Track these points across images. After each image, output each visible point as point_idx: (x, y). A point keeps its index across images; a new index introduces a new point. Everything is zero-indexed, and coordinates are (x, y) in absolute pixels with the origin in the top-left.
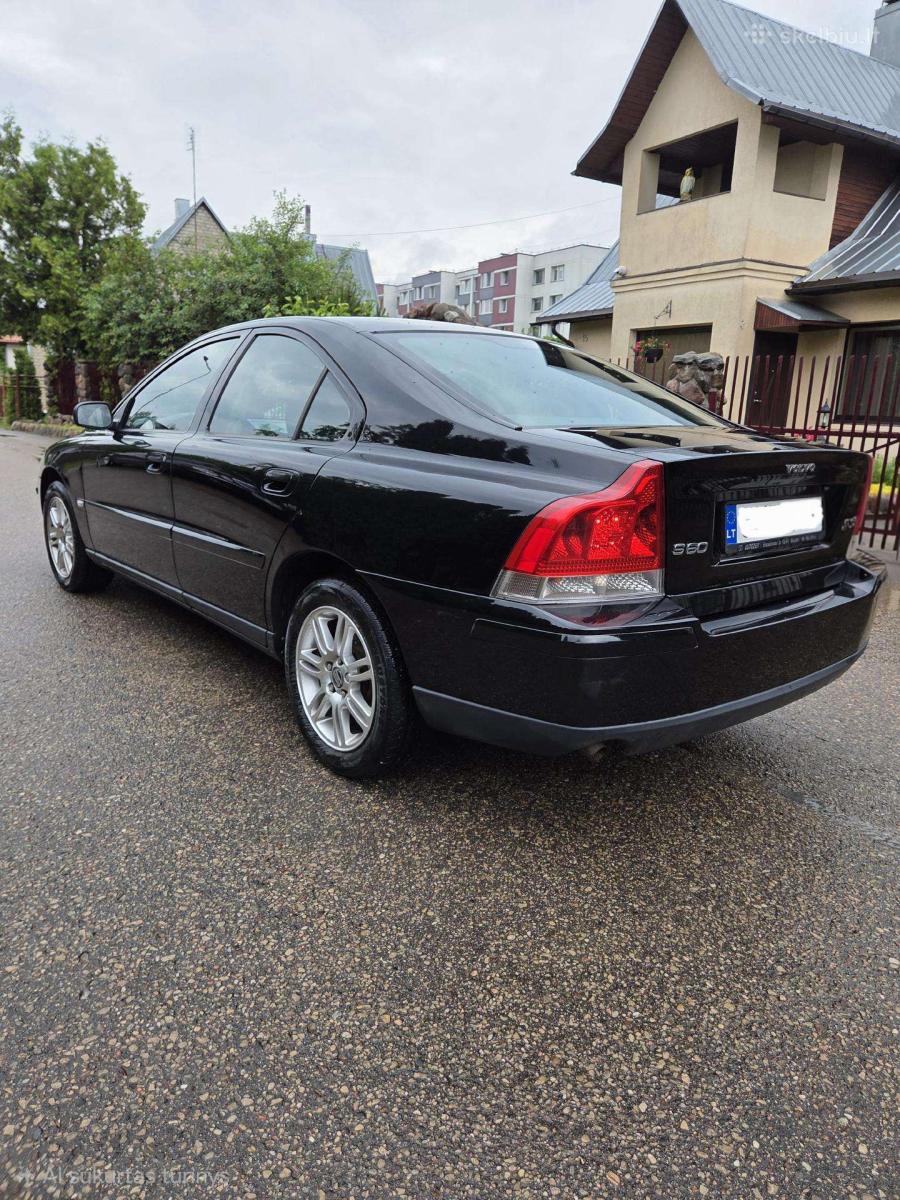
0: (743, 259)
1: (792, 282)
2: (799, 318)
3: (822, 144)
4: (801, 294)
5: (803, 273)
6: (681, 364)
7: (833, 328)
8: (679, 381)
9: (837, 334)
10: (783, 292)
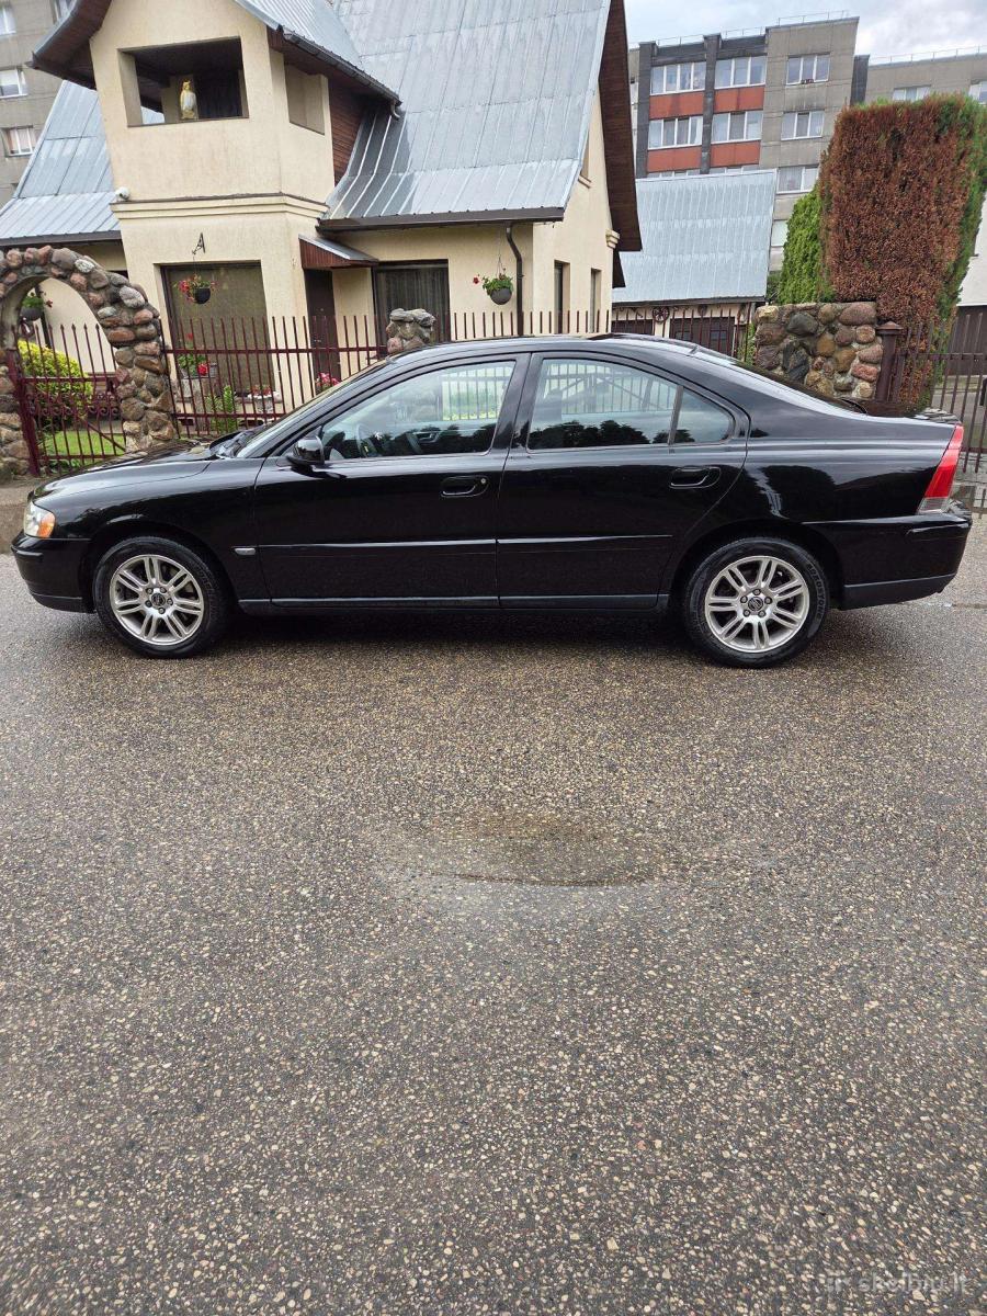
0: (280, 194)
1: (319, 219)
2: (348, 257)
3: (310, 74)
4: (328, 230)
5: (325, 209)
6: (401, 322)
7: (361, 266)
8: (401, 338)
9: (366, 273)
10: (315, 230)
